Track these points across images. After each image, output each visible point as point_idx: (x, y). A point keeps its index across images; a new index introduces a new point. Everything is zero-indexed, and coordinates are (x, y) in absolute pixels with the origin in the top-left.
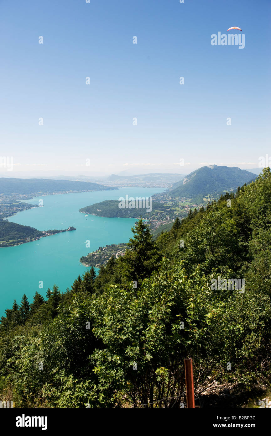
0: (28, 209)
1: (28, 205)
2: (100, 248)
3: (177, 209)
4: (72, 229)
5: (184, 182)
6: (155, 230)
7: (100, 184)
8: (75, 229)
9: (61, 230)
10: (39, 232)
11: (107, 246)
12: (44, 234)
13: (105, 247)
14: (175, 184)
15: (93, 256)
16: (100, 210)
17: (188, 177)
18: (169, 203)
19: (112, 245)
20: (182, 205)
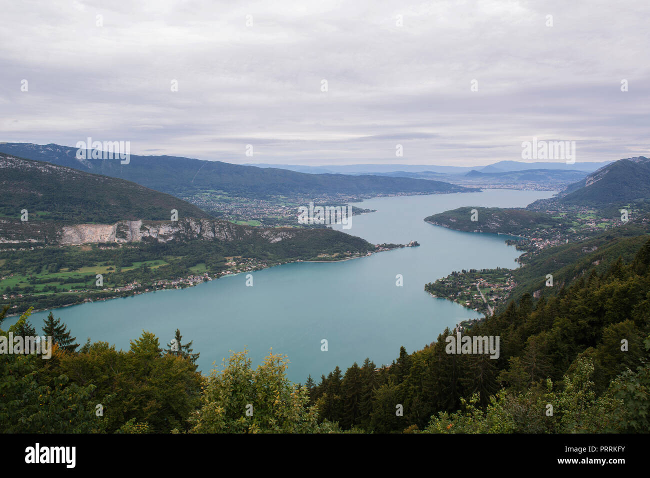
0: (357, 214)
1: (359, 209)
2: (453, 272)
3: (575, 223)
4: (416, 244)
5: (587, 183)
6: (538, 253)
7: (454, 184)
8: (419, 245)
9: (399, 244)
10: (370, 245)
11: (463, 271)
12: (378, 249)
13: (461, 272)
14: (570, 187)
15: (443, 283)
16: (454, 221)
17: (595, 175)
18: (561, 214)
19: (471, 270)
20: (583, 219)
